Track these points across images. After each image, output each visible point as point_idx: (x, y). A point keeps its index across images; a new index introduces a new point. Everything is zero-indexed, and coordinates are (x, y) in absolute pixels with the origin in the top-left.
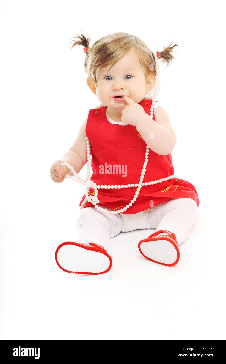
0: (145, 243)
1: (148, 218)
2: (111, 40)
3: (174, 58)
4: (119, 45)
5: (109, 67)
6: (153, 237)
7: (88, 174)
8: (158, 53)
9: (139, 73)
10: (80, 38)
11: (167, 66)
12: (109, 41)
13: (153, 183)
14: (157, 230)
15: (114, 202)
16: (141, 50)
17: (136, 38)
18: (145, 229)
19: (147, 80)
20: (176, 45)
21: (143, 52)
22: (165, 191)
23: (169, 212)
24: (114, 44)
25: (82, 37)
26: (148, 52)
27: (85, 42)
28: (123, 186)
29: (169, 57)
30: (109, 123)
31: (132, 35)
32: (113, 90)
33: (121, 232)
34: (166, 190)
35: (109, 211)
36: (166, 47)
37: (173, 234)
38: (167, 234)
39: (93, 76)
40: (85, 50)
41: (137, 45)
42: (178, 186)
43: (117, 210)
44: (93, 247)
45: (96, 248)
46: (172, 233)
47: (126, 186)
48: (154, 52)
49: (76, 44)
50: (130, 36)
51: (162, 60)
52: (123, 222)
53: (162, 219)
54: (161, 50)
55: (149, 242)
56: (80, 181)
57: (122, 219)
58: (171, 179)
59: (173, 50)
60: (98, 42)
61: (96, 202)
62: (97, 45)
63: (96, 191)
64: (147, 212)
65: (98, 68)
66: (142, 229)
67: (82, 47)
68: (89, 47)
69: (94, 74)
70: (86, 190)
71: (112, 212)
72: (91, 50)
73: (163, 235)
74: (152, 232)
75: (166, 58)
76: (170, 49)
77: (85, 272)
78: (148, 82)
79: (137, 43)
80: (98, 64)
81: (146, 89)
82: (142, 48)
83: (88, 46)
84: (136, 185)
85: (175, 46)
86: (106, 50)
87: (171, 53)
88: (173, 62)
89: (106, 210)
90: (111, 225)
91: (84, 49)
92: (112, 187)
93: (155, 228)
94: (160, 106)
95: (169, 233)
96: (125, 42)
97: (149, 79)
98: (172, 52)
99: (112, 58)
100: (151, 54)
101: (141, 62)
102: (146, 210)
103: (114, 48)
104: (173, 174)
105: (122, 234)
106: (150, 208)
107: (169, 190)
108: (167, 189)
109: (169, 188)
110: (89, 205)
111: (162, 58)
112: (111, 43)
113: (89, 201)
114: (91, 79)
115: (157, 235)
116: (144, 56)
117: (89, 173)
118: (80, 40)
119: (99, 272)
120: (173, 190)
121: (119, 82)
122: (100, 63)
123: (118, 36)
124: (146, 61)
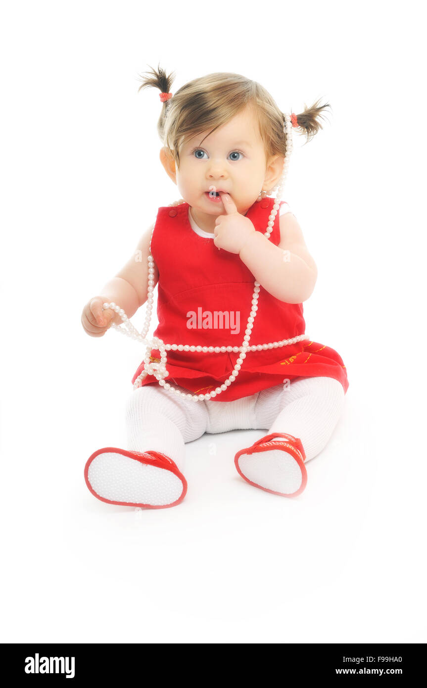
0: (246, 455)
1: (255, 409)
2: (212, 86)
3: (322, 128)
4: (224, 98)
5: (204, 135)
6: (261, 445)
7: (147, 323)
8: (293, 116)
9: (257, 151)
10: (156, 74)
11: (307, 142)
12: (208, 87)
13: (266, 347)
14: (270, 433)
15: (194, 379)
16: (263, 109)
17: (257, 86)
18: (249, 429)
19: (269, 165)
20: (327, 106)
21: (268, 113)
22: (289, 364)
23: (293, 401)
24: (217, 94)
25: (160, 73)
26: (277, 114)
27: (162, 83)
28: (211, 349)
29: (313, 125)
30: (195, 234)
31: (251, 79)
32: (207, 179)
33: (206, 433)
34: (289, 362)
35: (184, 395)
36: (309, 107)
37: (297, 439)
38: (287, 440)
39: (172, 148)
40: (162, 96)
41: (258, 100)
42: (311, 354)
43: (198, 394)
44: (154, 458)
45: (159, 461)
46: (296, 437)
47: (217, 350)
48: (287, 114)
49: (146, 84)
50: (246, 83)
51: (299, 129)
52: (209, 414)
53: (279, 412)
54: (300, 111)
55: (253, 454)
56: (135, 336)
57: (208, 409)
58: (300, 342)
59: (321, 113)
60: (187, 86)
61: (162, 374)
62: (185, 93)
63: (164, 355)
64: (253, 398)
65: (184, 135)
66: (244, 430)
67: (157, 91)
68: (170, 92)
69: (175, 145)
70: (146, 353)
71: (190, 396)
72: (173, 101)
73: (279, 442)
74: (261, 435)
75: (307, 128)
76: (315, 111)
77: (138, 503)
78: (270, 169)
79: (258, 95)
80: (184, 127)
81: (265, 181)
82: (267, 106)
83: (168, 91)
84: (236, 349)
85: (325, 106)
86: (201, 104)
87: (318, 119)
88: (319, 136)
89: (178, 392)
90: (187, 421)
91: (160, 95)
92: (193, 349)
93: (266, 428)
94: (289, 213)
95: (290, 437)
96: (236, 93)
97: (273, 163)
98: (318, 116)
99: (210, 120)
100: (280, 117)
101: (263, 132)
102: (251, 396)
103: (216, 102)
104: (304, 334)
105: (207, 438)
106: (259, 392)
107: (296, 362)
108: (291, 360)
109: (295, 357)
110: (151, 381)
111: (299, 127)
112: (212, 93)
113: (151, 373)
114: (170, 153)
115: (268, 441)
116: (269, 120)
117: (150, 321)
118: (155, 78)
119: (162, 505)
120: (303, 362)
121: (219, 163)
122: (189, 126)
123: (225, 80)
124: (271, 130)
